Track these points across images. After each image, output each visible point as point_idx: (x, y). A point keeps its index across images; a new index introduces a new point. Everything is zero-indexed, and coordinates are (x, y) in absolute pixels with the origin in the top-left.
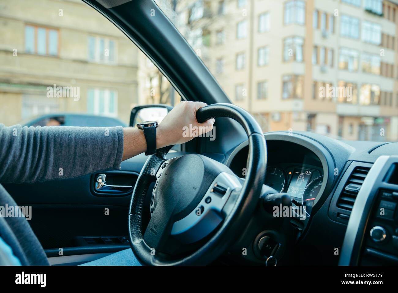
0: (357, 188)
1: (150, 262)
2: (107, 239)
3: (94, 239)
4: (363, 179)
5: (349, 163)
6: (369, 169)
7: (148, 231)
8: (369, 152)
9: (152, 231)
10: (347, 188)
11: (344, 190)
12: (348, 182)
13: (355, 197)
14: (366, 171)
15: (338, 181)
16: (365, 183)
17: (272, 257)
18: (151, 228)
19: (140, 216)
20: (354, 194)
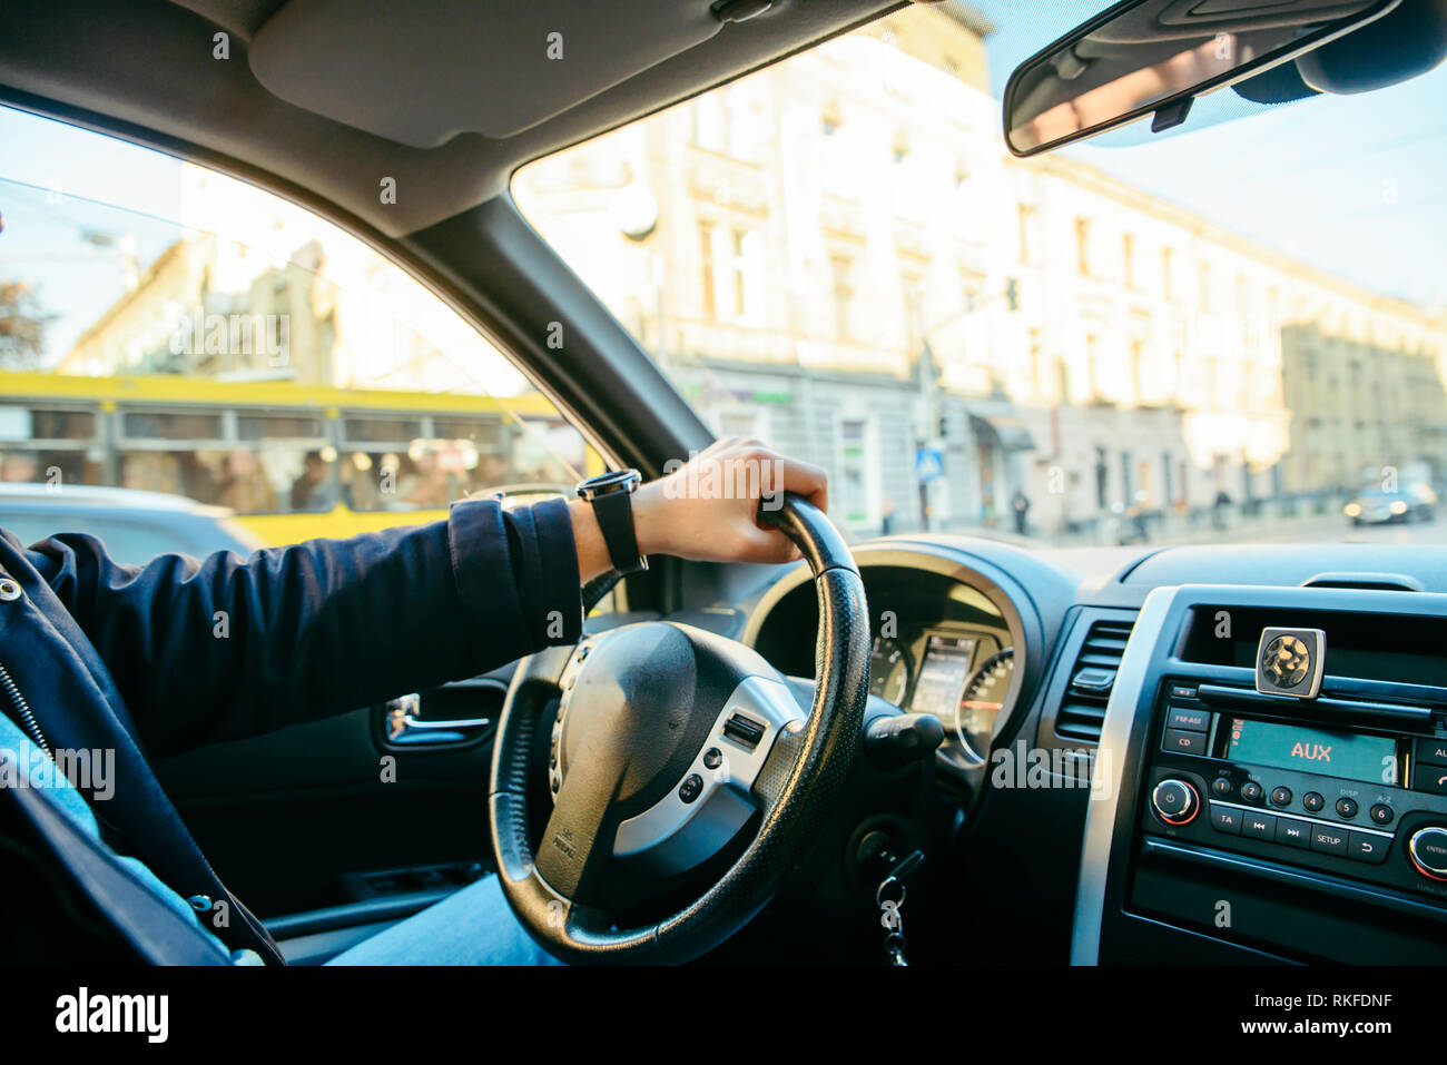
0: (1105, 678)
1: (559, 936)
2: (427, 874)
3: (393, 877)
4: (1118, 653)
5: (1074, 612)
6: (1130, 625)
7: (548, 845)
8: (1122, 580)
9: (558, 845)
10: (1078, 680)
11: (1069, 686)
12: (1079, 666)
13: (1103, 705)
14: (1122, 630)
15: (1054, 663)
16: (1124, 663)
17: (894, 878)
18: (557, 839)
19: (520, 798)
20: (1099, 698)
